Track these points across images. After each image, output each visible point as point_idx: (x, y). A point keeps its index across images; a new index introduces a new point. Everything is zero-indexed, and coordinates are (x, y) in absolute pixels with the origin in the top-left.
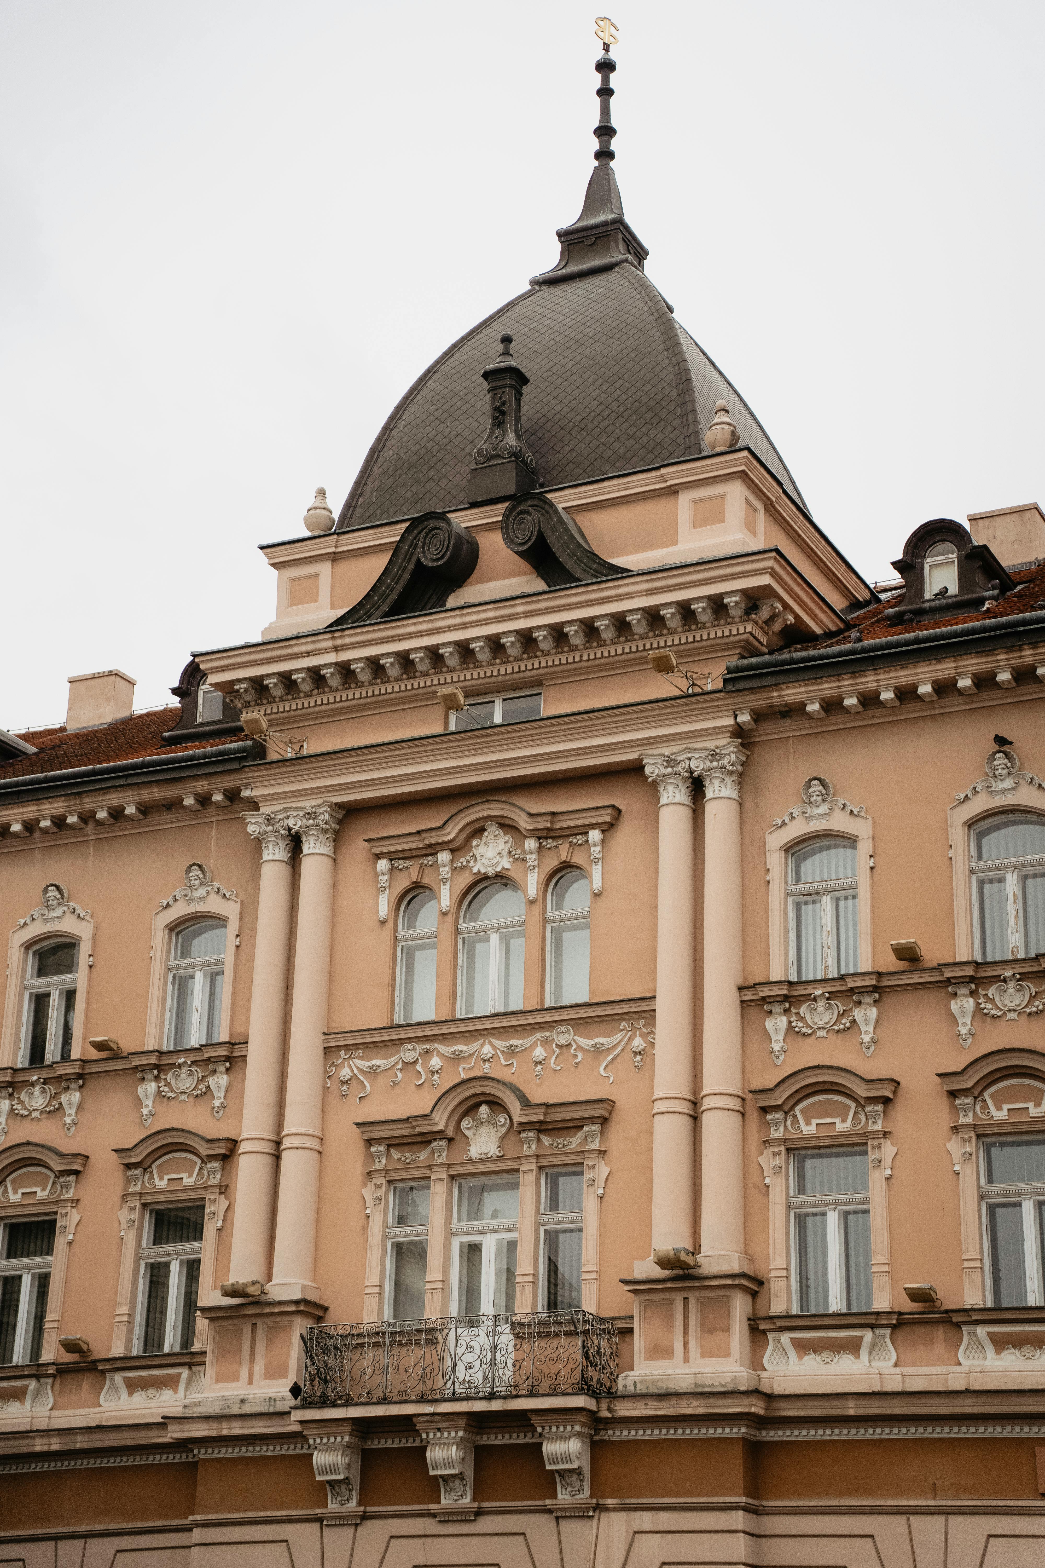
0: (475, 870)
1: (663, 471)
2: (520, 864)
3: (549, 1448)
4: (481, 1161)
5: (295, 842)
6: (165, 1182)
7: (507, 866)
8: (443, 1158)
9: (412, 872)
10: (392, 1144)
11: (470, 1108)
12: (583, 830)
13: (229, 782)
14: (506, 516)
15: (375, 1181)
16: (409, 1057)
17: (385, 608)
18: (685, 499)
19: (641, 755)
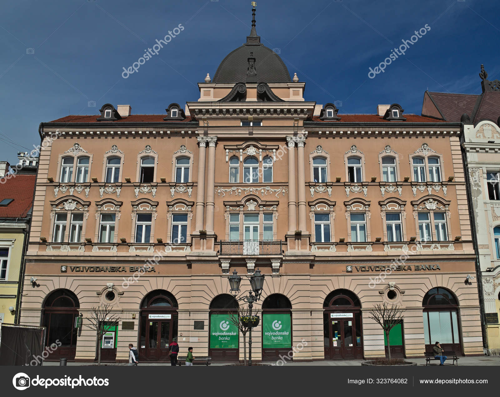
0: (248, 154)
1: (288, 84)
2: (258, 154)
3: (273, 265)
4: (251, 211)
5: (207, 144)
6: (178, 209)
7: (255, 154)
8: (242, 209)
9: (234, 152)
10: (231, 206)
11: (248, 200)
12: (272, 149)
13: (193, 130)
14: (258, 86)
15: (227, 213)
16: (234, 189)
17: (230, 99)
18: (291, 89)
19: (287, 137)
